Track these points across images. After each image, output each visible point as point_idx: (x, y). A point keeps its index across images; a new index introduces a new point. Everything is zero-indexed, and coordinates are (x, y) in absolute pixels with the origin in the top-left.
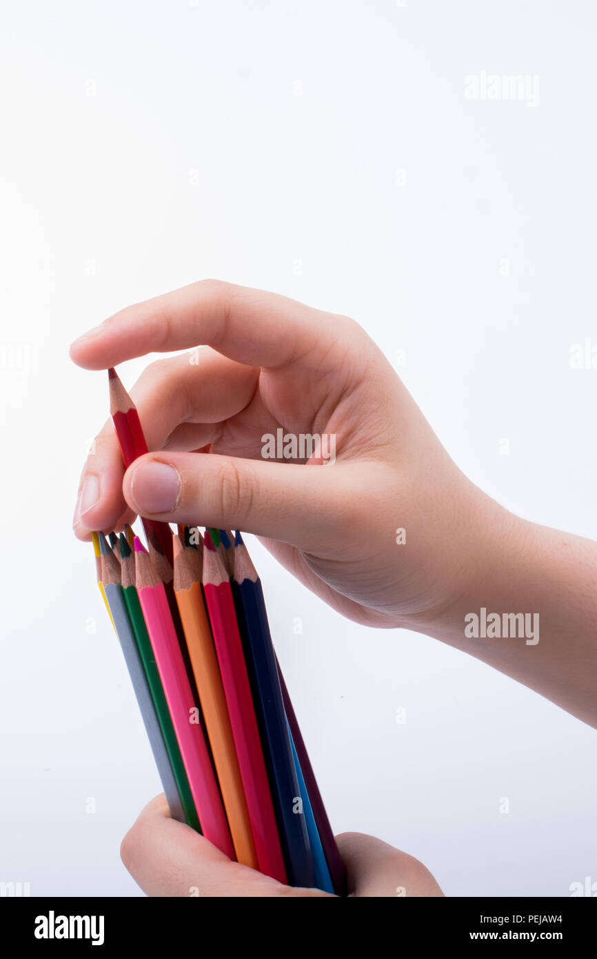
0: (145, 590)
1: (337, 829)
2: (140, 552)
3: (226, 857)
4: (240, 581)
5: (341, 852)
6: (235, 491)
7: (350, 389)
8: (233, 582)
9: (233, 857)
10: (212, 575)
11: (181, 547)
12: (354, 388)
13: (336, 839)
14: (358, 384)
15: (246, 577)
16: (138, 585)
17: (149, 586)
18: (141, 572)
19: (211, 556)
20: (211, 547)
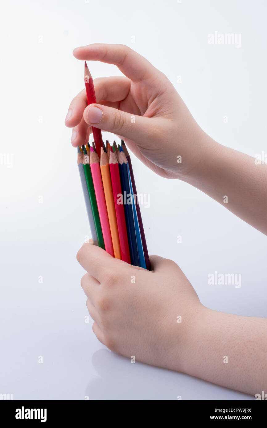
0: (93, 164)
1: (150, 254)
2: (92, 152)
3: (112, 256)
4: (122, 164)
5: (150, 260)
6: (119, 120)
7: (159, 95)
8: (119, 164)
9: (114, 257)
10: (112, 161)
11: (103, 151)
12: (161, 94)
13: (149, 256)
14: (162, 93)
15: (124, 162)
16: (91, 163)
17: (94, 163)
18: (92, 158)
19: (113, 154)
20: (112, 151)
